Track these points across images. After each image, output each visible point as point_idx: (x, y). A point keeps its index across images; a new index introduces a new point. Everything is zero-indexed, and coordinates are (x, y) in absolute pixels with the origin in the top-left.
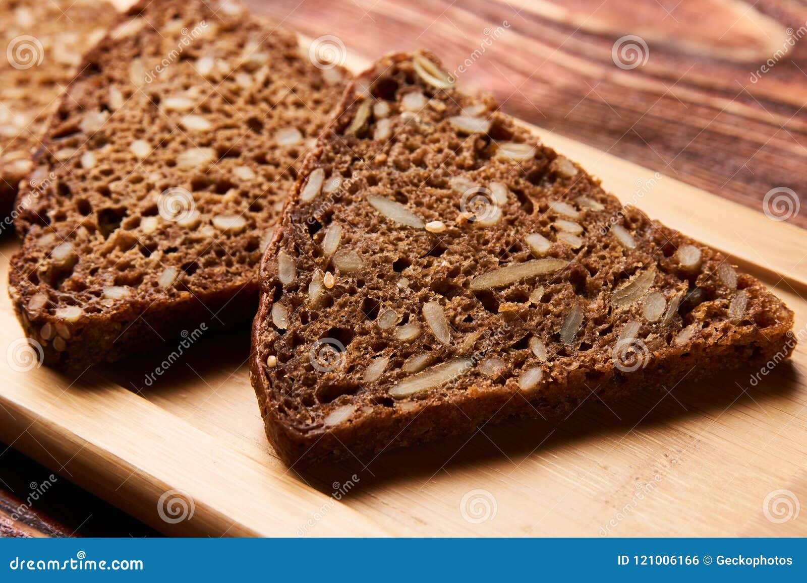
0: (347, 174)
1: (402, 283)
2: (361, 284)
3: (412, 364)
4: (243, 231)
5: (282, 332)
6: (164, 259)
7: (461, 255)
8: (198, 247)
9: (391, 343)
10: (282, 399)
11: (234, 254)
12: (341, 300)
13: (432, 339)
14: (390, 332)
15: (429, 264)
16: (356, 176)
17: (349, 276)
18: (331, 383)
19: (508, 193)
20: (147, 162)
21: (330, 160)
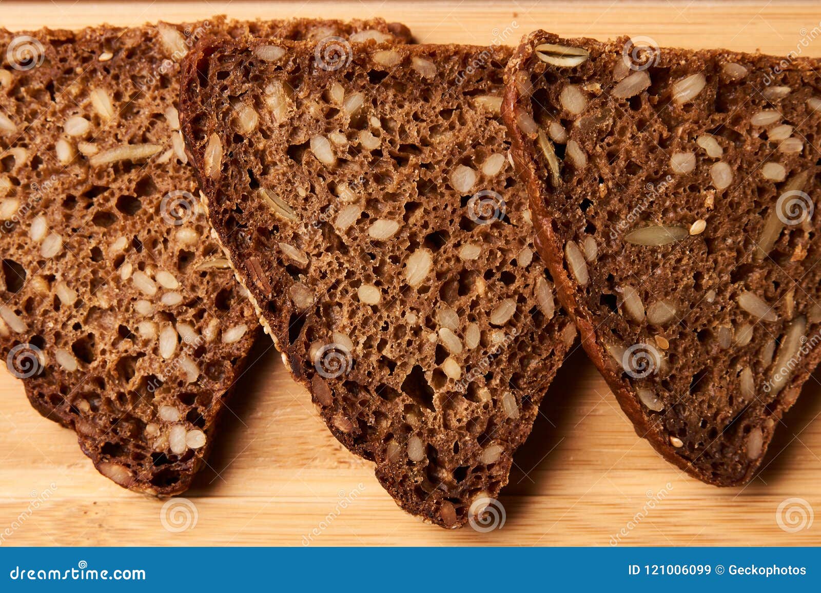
0: (591, 229)
1: (710, 297)
2: (684, 324)
3: (766, 358)
4: (519, 309)
5: (663, 412)
6: (493, 391)
7: (731, 235)
8: (504, 357)
9: (740, 353)
10: (709, 466)
11: (532, 339)
12: (680, 349)
13: (765, 324)
14: (732, 343)
15: (716, 262)
16: (598, 224)
17: (671, 325)
18: (727, 422)
19: (717, 140)
20: (389, 305)
21: (567, 224)
